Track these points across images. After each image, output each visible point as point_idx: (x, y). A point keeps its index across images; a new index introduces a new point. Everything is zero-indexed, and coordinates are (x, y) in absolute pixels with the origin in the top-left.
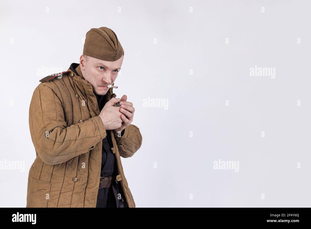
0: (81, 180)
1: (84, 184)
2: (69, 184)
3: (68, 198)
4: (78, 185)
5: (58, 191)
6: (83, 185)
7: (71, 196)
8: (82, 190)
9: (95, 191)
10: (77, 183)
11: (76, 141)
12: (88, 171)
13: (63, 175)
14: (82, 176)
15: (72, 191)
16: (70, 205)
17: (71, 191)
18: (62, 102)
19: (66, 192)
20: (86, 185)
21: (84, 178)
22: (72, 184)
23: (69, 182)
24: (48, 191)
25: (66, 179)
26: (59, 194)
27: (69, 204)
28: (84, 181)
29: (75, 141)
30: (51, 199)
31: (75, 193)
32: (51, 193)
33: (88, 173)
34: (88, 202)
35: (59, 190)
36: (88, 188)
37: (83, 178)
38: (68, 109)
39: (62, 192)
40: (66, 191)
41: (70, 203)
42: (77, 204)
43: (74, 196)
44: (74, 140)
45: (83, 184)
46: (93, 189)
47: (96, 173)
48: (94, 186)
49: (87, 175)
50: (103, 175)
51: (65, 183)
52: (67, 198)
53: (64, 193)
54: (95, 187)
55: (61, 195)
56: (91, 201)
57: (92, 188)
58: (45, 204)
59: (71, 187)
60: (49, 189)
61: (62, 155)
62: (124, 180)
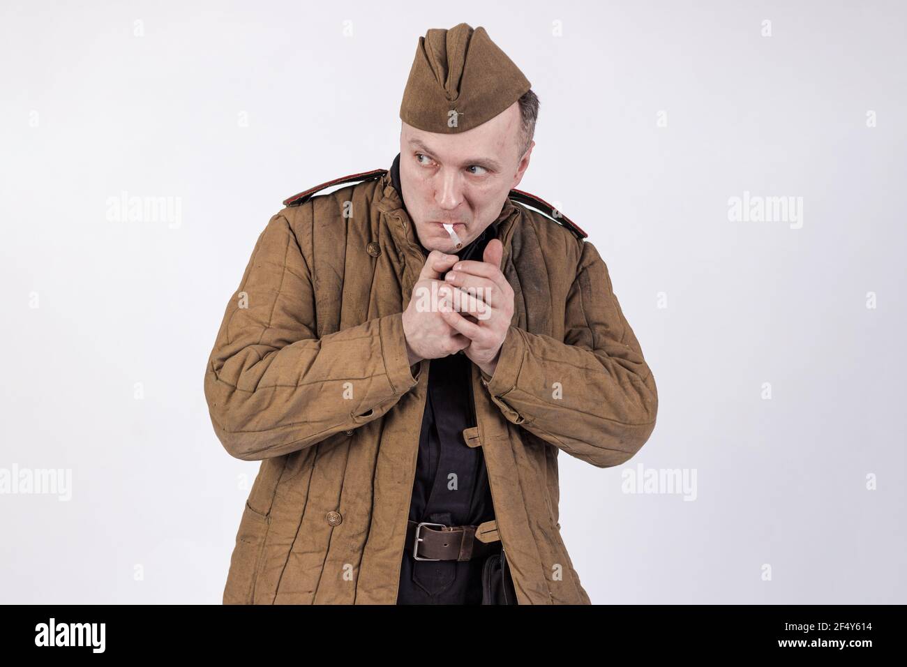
0: (349, 519)
1: (356, 533)
2: (314, 529)
3: (310, 571)
4: (340, 535)
5: (283, 545)
6: (353, 537)
7: (320, 566)
8: (349, 552)
9: (387, 561)
10: (337, 530)
11: (295, 390)
12: (369, 496)
13: (303, 500)
14: (352, 507)
15: (325, 553)
16: (313, 593)
17: (319, 552)
18: (312, 271)
19: (305, 553)
20: (361, 539)
21: (358, 515)
22: (323, 529)
23: (315, 522)
24: (260, 543)
25: (310, 511)
26: (286, 555)
27: (310, 592)
28: (355, 525)
29: (293, 389)
30: (265, 567)
31: (331, 560)
32: (266, 548)
33: (370, 500)
34: (366, 594)
35: (288, 545)
36: (368, 548)
37: (356, 516)
38: (324, 292)
39: (294, 550)
40: (305, 550)
41: (313, 589)
42: (334, 595)
43: (328, 569)
44: (289, 384)
45: (352, 534)
46: (381, 554)
47: (391, 505)
48: (384, 545)
49: (368, 506)
50: (432, 518)
51: (306, 524)
52: (306, 572)
53: (298, 555)
54: (386, 551)
55: (292, 558)
56: (374, 591)
57: (378, 550)
58: (247, 579)
59: (322, 538)
60: (262, 538)
61: (257, 429)
62: (508, 542)
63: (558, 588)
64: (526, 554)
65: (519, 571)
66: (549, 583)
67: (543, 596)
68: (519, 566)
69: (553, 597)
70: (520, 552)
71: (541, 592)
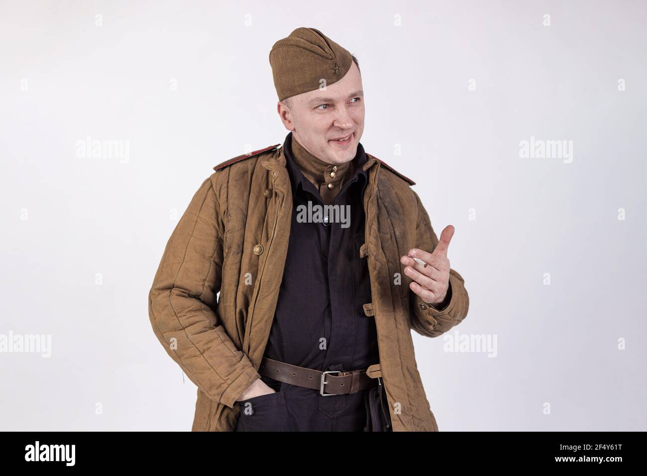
38: (234, 224)
50: (330, 368)
62: (387, 379)
63: (417, 410)
64: (398, 387)
65: (393, 398)
66: (411, 407)
67: (408, 415)
68: (393, 394)
69: (413, 416)
70: (394, 385)
71: (406, 412)
